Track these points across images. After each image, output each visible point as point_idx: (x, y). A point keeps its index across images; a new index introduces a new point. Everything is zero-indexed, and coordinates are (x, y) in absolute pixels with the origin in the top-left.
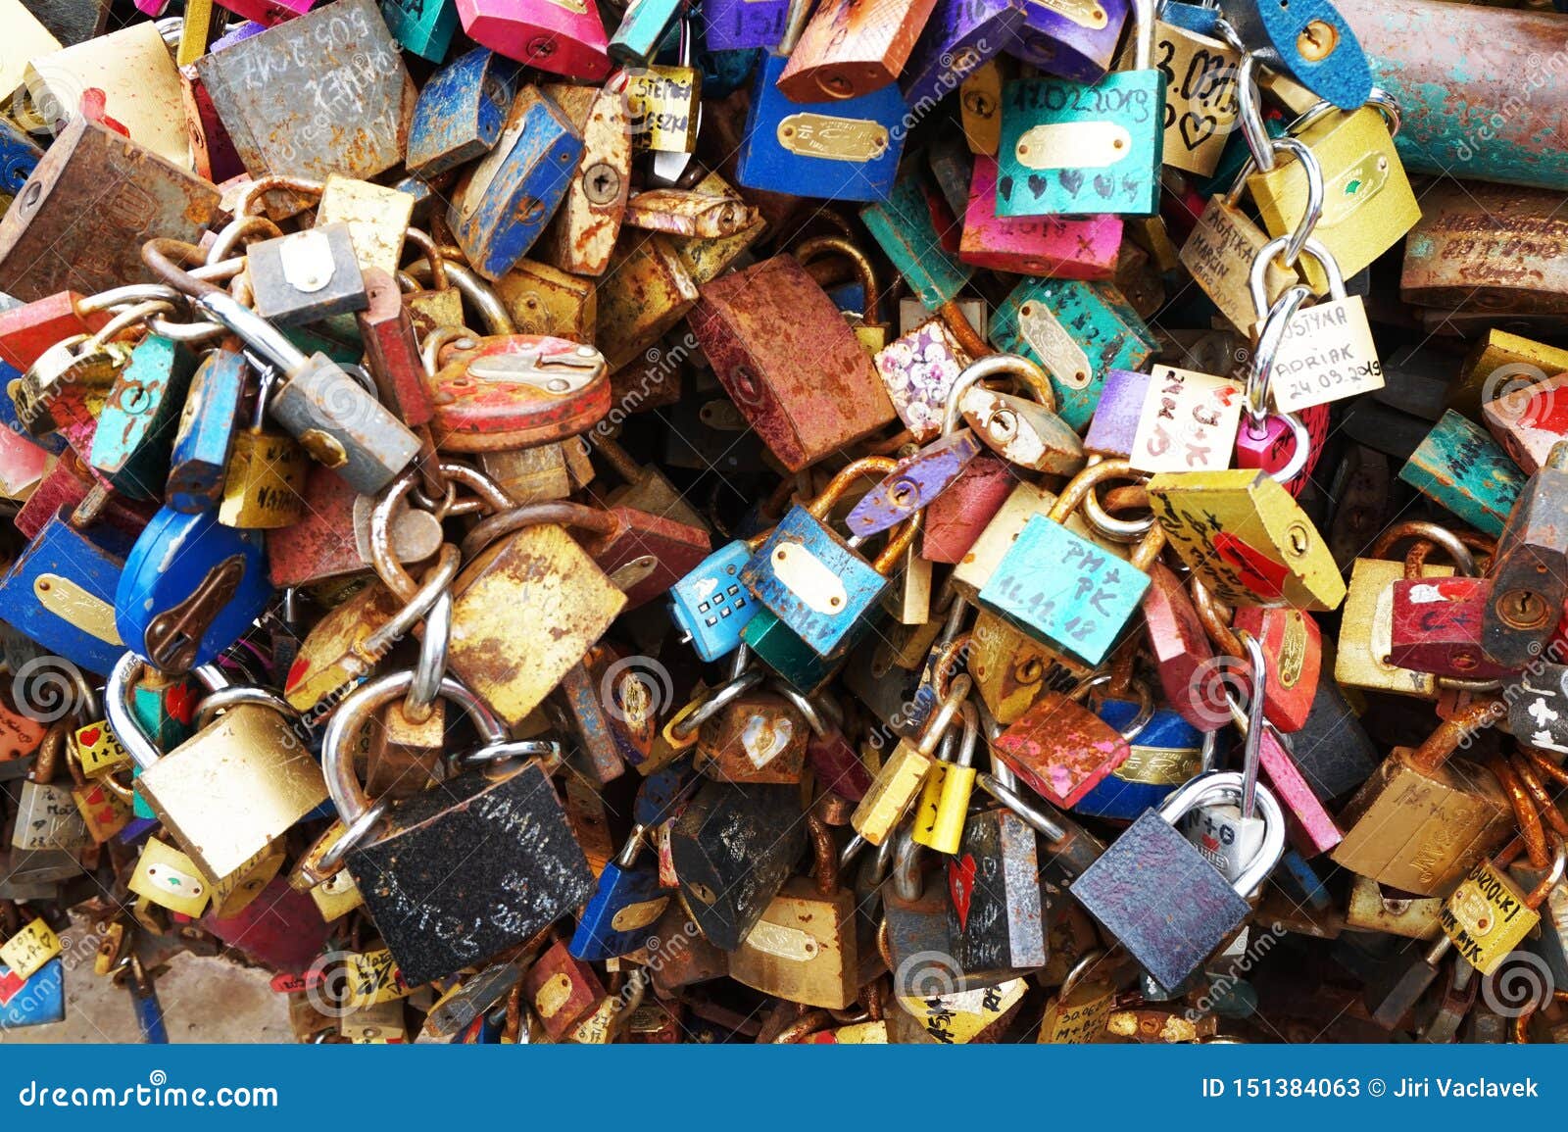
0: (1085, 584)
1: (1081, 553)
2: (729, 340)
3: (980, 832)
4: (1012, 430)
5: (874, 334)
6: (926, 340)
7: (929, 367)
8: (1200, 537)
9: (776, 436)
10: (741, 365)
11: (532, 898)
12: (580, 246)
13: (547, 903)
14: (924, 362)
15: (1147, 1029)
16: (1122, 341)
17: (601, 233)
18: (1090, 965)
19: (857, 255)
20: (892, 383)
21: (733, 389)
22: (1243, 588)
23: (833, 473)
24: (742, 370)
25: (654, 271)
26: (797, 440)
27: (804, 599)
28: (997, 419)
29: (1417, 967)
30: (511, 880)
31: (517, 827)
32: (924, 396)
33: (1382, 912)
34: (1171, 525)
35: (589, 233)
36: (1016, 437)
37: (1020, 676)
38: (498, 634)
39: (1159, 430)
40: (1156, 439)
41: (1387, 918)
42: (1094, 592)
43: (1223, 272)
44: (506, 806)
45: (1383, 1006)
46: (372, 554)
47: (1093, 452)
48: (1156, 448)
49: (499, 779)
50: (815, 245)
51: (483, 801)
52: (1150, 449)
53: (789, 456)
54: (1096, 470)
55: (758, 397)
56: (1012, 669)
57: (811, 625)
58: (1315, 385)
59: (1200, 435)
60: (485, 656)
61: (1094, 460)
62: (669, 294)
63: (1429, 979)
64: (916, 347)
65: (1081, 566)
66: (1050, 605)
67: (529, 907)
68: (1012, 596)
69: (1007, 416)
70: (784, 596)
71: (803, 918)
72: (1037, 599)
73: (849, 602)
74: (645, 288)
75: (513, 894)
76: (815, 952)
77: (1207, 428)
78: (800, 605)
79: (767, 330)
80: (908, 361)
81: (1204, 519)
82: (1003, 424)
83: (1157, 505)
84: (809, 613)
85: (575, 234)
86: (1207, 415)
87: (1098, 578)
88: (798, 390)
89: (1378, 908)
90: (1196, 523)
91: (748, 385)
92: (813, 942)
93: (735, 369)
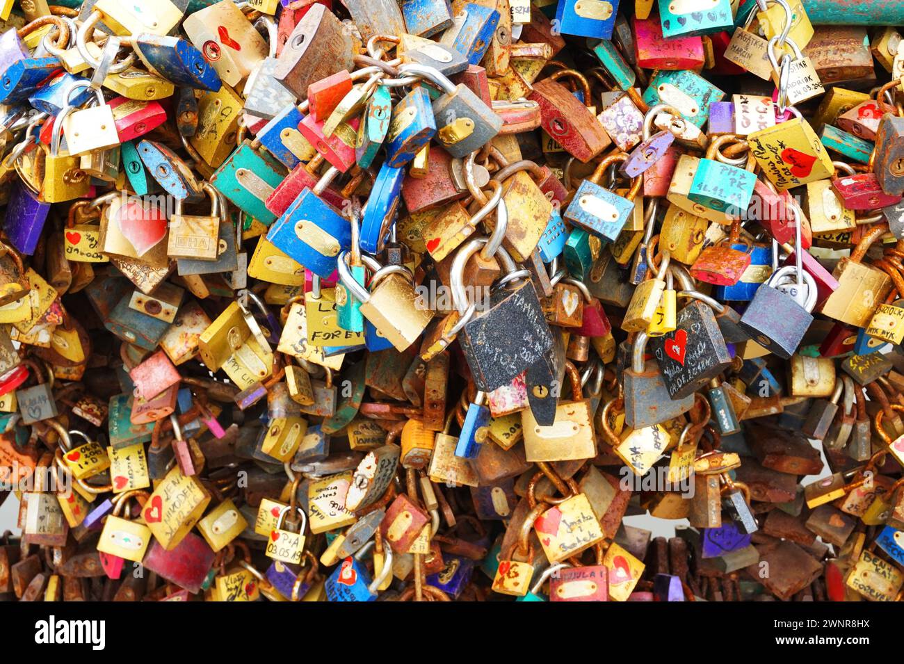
0: (733, 181)
1: (727, 169)
2: (549, 107)
3: (686, 315)
4: (683, 127)
5: (592, 110)
6: (622, 106)
7: (626, 116)
8: (774, 155)
9: (575, 147)
10: (555, 118)
11: (534, 344)
12: (498, 62)
13: (539, 347)
14: (624, 115)
15: (714, 464)
16: (711, 91)
17: (504, 56)
18: (689, 430)
19: (580, 76)
20: (608, 127)
21: (550, 131)
22: (791, 177)
23: (597, 165)
24: (556, 121)
25: (514, 79)
26: (587, 146)
27: (600, 217)
28: (674, 125)
29: (829, 406)
30: (526, 335)
31: (526, 310)
32: (625, 130)
33: (807, 386)
34: (760, 153)
35: (500, 57)
36: (686, 129)
37: (695, 240)
38: (517, 217)
39: (744, 118)
40: (744, 121)
41: (810, 388)
42: (737, 183)
43: (749, 57)
44: (522, 299)
45: (817, 429)
46: (465, 183)
47: (713, 134)
48: (745, 125)
49: (518, 288)
50: (559, 73)
51: (515, 296)
52: (743, 126)
53: (582, 155)
54: (717, 142)
55: (565, 131)
56: (692, 235)
57: (605, 228)
58: (802, 91)
59: (761, 117)
60: (514, 227)
61: (714, 138)
62: (523, 88)
63: (835, 410)
64: (618, 109)
65: (729, 174)
66: (722, 190)
67: (533, 349)
68: (704, 190)
69: (679, 123)
70: (590, 218)
71: (570, 414)
72: (715, 189)
73: (621, 215)
74: (510, 87)
75: (527, 342)
76: (578, 429)
77: (763, 115)
78: (599, 220)
79: (561, 103)
80: (615, 116)
81: (776, 145)
82: (677, 126)
83: (754, 146)
84: (604, 223)
85: (496, 57)
86: (762, 110)
87: (737, 177)
88: (581, 126)
89: (805, 385)
90: (773, 148)
91: (558, 128)
92: (577, 425)
93: (553, 120)
